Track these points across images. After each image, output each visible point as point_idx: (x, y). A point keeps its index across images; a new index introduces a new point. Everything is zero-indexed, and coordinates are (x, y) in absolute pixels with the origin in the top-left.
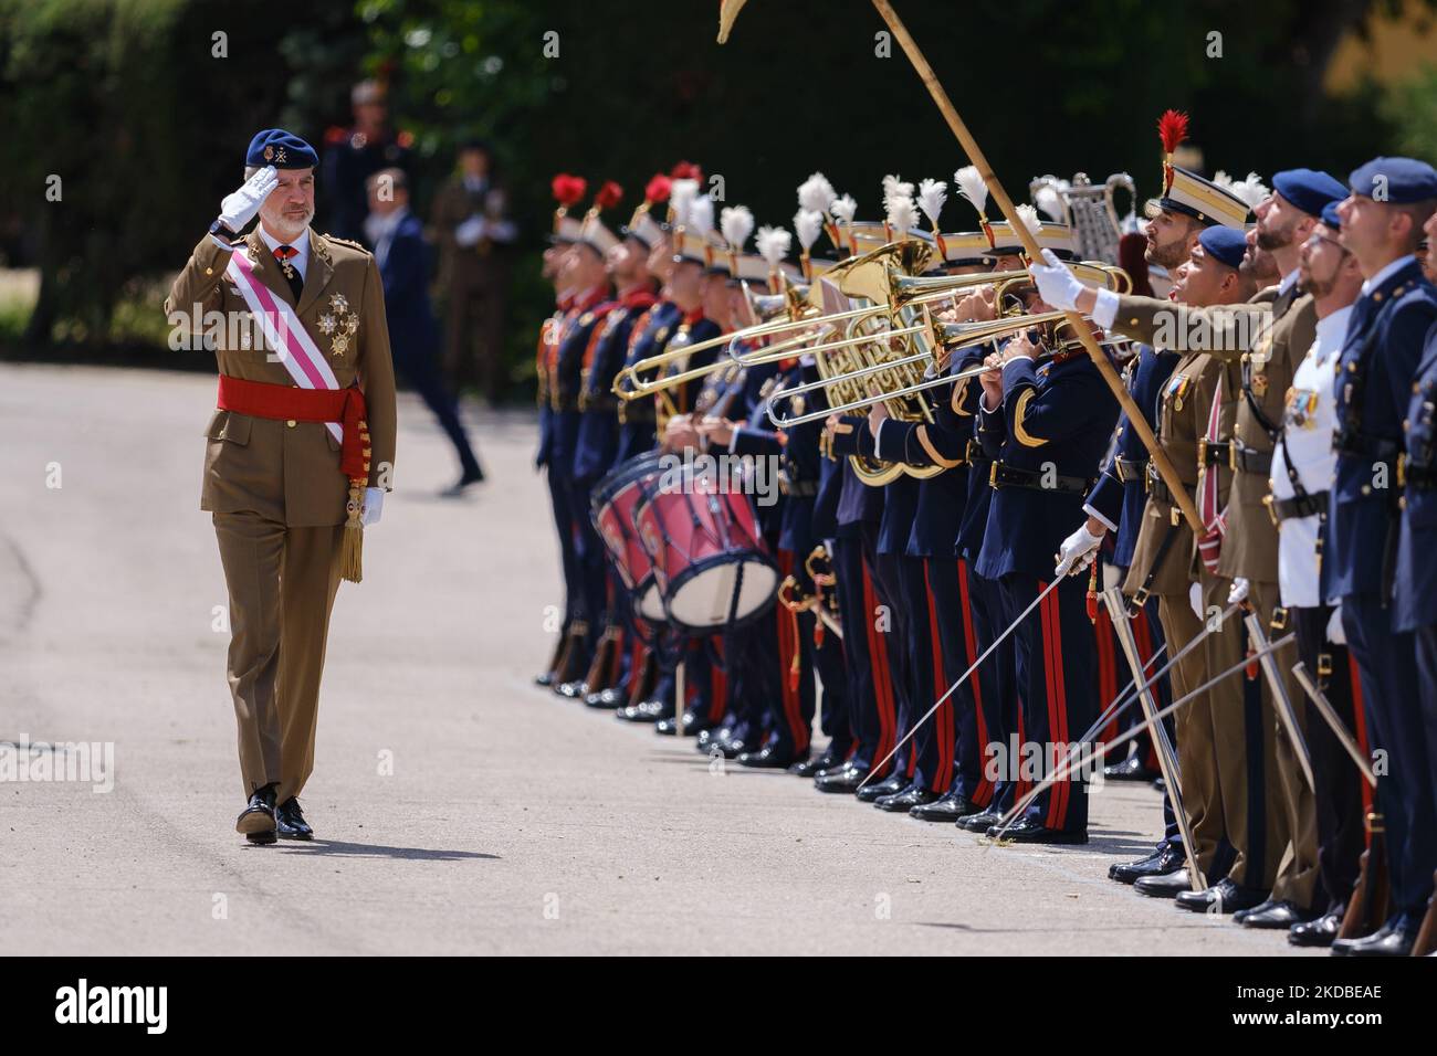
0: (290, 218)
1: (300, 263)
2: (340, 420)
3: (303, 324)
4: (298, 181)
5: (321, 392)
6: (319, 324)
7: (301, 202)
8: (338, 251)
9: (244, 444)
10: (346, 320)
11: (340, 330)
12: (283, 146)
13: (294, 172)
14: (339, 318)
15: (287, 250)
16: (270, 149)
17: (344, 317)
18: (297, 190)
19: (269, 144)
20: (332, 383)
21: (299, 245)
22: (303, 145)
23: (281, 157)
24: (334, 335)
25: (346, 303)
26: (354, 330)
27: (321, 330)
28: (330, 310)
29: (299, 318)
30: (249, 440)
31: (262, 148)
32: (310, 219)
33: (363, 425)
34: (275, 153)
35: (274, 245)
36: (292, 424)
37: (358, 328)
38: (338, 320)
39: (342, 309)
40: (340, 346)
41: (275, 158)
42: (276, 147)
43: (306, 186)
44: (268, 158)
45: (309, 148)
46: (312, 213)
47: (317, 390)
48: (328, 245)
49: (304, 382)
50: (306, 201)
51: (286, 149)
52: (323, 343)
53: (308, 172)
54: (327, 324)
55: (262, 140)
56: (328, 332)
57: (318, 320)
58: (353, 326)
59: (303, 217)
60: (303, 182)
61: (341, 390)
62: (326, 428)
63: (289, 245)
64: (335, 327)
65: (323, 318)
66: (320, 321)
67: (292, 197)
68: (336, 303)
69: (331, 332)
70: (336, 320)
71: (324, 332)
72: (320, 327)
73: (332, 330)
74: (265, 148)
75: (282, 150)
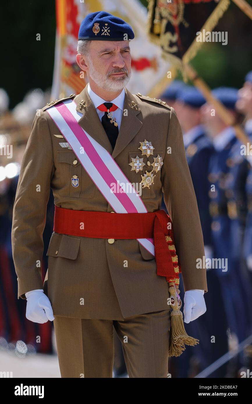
0: (114, 79)
3: (118, 164)
4: (119, 51)
5: (133, 216)
6: (131, 164)
7: (121, 66)
9: (74, 259)
10: (152, 162)
11: (147, 169)
12: (107, 23)
13: (115, 42)
14: (146, 159)
15: (109, 106)
16: (97, 26)
17: (151, 159)
18: (118, 57)
19: (97, 21)
20: (141, 208)
21: (118, 101)
22: (122, 23)
23: (106, 31)
24: (142, 173)
25: (152, 148)
26: (159, 169)
27: (133, 169)
28: (139, 154)
29: (115, 159)
30: (78, 256)
31: (90, 25)
33: (169, 239)
34: (101, 28)
35: (98, 101)
36: (111, 241)
37: (162, 167)
38: (145, 162)
39: (149, 152)
40: (148, 181)
41: (101, 32)
42: (102, 24)
43: (126, 54)
44: (96, 32)
45: (126, 25)
49: (120, 208)
50: (126, 65)
51: (110, 25)
54: (137, 165)
55: (91, 19)
56: (137, 171)
57: (130, 161)
58: (157, 166)
59: (123, 78)
60: (123, 51)
61: (148, 212)
62: (139, 243)
63: (111, 102)
64: (143, 167)
65: (133, 160)
66: (131, 162)
67: (114, 63)
68: (144, 148)
69: (140, 171)
70: (144, 162)
71: (135, 171)
72: (131, 167)
73: (141, 169)
74: (93, 25)
75: (107, 26)
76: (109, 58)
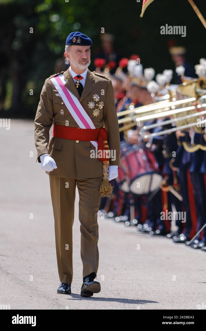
0: (82, 64)
1: (83, 82)
2: (96, 140)
3: (82, 105)
4: (84, 50)
5: (89, 130)
6: (88, 105)
7: (85, 58)
8: (97, 78)
9: (60, 149)
10: (98, 104)
11: (96, 107)
12: (79, 37)
13: (83, 47)
14: (96, 103)
15: (79, 77)
16: (75, 39)
17: (98, 103)
18: (84, 54)
19: (75, 37)
20: (93, 127)
21: (84, 75)
22: (87, 37)
23: (79, 41)
24: (94, 109)
25: (99, 97)
26: (102, 107)
27: (89, 107)
28: (92, 100)
29: (81, 103)
30: (62, 148)
31: (71, 38)
32: (88, 65)
33: (106, 142)
34: (77, 40)
35: (74, 75)
36: (77, 142)
37: (103, 107)
39: (97, 100)
40: (96, 113)
41: (76, 41)
42: (77, 38)
43: (88, 52)
44: (74, 42)
45: (89, 38)
46: (90, 62)
47: (87, 129)
48: (94, 76)
49: (82, 126)
50: (88, 57)
51: (81, 38)
52: (89, 112)
53: (88, 47)
54: (91, 105)
55: (72, 35)
56: (92, 108)
58: (101, 106)
59: (86, 63)
60: (87, 51)
61: (96, 129)
62: (91, 143)
63: (80, 75)
64: (94, 106)
65: (90, 103)
66: (89, 104)
67: (82, 56)
68: (95, 97)
69: (93, 108)
70: (95, 104)
71: (90, 108)
72: (89, 106)
73: (93, 107)
74: (73, 38)
75: (79, 39)
76: (80, 54)
